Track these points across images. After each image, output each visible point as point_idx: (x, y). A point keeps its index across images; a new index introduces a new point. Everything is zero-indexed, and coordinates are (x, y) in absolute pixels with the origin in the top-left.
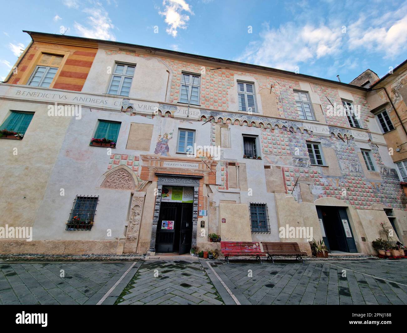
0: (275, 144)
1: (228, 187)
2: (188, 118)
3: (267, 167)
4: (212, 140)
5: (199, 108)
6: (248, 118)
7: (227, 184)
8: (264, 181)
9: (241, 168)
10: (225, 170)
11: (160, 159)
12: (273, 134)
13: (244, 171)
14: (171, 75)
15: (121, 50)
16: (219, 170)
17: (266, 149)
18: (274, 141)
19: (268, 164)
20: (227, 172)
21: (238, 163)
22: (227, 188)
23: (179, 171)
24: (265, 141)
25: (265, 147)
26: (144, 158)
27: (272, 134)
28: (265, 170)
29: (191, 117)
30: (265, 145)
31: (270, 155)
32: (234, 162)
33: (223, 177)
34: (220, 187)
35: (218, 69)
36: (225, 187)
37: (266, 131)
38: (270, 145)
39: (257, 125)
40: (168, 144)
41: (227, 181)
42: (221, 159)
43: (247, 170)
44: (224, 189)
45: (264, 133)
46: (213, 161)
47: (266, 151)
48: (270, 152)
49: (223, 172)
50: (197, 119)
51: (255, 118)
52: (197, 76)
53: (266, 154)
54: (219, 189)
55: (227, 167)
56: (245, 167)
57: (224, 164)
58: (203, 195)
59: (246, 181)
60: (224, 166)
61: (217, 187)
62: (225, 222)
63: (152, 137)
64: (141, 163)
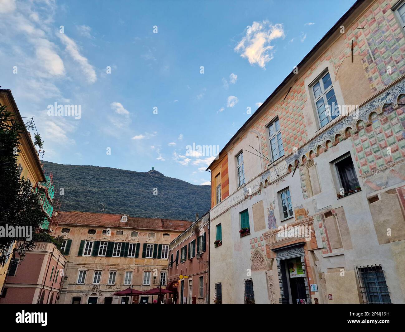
0: (378, 150)
1: (332, 249)
2: (280, 177)
3: (373, 200)
4: (304, 190)
5: (284, 159)
6: (329, 134)
7: (329, 245)
8: (372, 226)
9: (340, 215)
10: (323, 225)
11: (273, 233)
12: (372, 133)
13: (344, 219)
14: (260, 138)
15: (234, 143)
16: (317, 228)
17: (365, 168)
18: (375, 146)
19: (373, 194)
20: (325, 228)
21: (333, 210)
22: (331, 251)
23: (287, 241)
24: (361, 154)
25: (363, 166)
26: (265, 236)
27: (369, 135)
28: (370, 206)
29: (281, 173)
30: (363, 161)
31: (372, 175)
32: (329, 209)
33: (323, 236)
34: (323, 250)
35: (289, 92)
36: (328, 249)
37: (359, 136)
38: (370, 158)
39: (343, 135)
40: (275, 215)
41: (328, 240)
42: (316, 212)
43: (347, 216)
44: (328, 253)
45: (357, 141)
46: (310, 218)
47: (365, 172)
48: (372, 169)
49: (321, 229)
50: (286, 173)
51: (337, 126)
52: (276, 119)
53: (366, 177)
54: (324, 253)
55: (324, 221)
56: (343, 212)
57: (320, 217)
58: (310, 265)
59: (348, 233)
60: (321, 220)
61: (320, 251)
62: (332, 299)
63: (265, 213)
64: (264, 242)
